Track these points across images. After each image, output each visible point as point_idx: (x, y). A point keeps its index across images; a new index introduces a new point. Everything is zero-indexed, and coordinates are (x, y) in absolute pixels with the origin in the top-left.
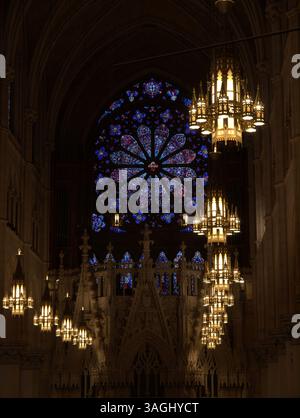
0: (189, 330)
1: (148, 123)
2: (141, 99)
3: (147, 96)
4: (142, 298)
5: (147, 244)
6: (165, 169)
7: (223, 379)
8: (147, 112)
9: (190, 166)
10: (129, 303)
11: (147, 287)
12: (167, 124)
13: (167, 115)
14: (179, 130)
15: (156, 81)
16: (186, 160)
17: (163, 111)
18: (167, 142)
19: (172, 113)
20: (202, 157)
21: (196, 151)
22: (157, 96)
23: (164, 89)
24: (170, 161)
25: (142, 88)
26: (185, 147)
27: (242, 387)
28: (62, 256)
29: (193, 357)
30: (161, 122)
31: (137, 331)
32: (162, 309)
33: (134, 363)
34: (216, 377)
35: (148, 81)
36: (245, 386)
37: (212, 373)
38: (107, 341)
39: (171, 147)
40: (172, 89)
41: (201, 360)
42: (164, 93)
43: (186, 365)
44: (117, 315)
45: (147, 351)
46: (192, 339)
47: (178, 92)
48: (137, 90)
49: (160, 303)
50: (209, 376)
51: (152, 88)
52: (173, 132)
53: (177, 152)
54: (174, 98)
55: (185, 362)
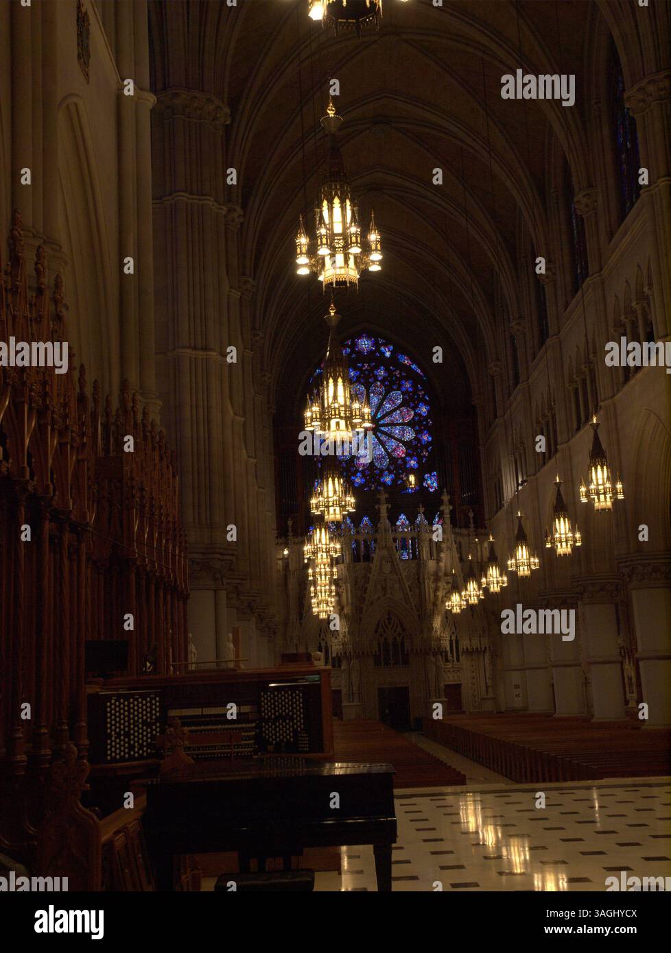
0: (432, 595)
1: (363, 381)
2: (354, 356)
3: (360, 353)
4: (381, 565)
5: (384, 509)
6: (382, 428)
7: (465, 643)
8: (360, 369)
9: (408, 424)
10: (369, 570)
11: (385, 552)
12: (382, 382)
13: (381, 372)
14: (395, 387)
15: (369, 337)
16: (403, 419)
17: (378, 368)
18: (383, 400)
19: (387, 370)
20: (419, 415)
21: (414, 409)
22: (371, 352)
23: (376, 344)
24: (387, 420)
25: (354, 345)
26: (401, 405)
27: (485, 651)
28: (290, 523)
29: (437, 623)
30: (376, 379)
31: (379, 598)
32: (404, 574)
33: (376, 631)
34: (457, 642)
35: (360, 337)
36: (488, 649)
37: (454, 638)
38: (346, 610)
39: (388, 406)
40: (385, 345)
41: (443, 625)
42: (378, 349)
43: (431, 632)
44: (356, 582)
45: (389, 619)
46: (435, 604)
47: (392, 347)
48: (349, 347)
49: (401, 568)
50: (451, 641)
51: (365, 344)
52: (389, 390)
53: (395, 410)
54: (388, 354)
55: (431, 629)
